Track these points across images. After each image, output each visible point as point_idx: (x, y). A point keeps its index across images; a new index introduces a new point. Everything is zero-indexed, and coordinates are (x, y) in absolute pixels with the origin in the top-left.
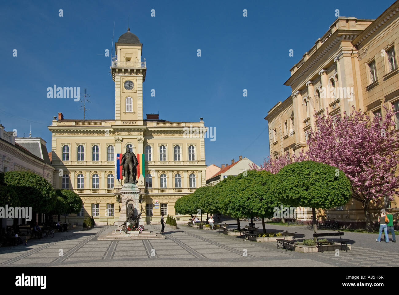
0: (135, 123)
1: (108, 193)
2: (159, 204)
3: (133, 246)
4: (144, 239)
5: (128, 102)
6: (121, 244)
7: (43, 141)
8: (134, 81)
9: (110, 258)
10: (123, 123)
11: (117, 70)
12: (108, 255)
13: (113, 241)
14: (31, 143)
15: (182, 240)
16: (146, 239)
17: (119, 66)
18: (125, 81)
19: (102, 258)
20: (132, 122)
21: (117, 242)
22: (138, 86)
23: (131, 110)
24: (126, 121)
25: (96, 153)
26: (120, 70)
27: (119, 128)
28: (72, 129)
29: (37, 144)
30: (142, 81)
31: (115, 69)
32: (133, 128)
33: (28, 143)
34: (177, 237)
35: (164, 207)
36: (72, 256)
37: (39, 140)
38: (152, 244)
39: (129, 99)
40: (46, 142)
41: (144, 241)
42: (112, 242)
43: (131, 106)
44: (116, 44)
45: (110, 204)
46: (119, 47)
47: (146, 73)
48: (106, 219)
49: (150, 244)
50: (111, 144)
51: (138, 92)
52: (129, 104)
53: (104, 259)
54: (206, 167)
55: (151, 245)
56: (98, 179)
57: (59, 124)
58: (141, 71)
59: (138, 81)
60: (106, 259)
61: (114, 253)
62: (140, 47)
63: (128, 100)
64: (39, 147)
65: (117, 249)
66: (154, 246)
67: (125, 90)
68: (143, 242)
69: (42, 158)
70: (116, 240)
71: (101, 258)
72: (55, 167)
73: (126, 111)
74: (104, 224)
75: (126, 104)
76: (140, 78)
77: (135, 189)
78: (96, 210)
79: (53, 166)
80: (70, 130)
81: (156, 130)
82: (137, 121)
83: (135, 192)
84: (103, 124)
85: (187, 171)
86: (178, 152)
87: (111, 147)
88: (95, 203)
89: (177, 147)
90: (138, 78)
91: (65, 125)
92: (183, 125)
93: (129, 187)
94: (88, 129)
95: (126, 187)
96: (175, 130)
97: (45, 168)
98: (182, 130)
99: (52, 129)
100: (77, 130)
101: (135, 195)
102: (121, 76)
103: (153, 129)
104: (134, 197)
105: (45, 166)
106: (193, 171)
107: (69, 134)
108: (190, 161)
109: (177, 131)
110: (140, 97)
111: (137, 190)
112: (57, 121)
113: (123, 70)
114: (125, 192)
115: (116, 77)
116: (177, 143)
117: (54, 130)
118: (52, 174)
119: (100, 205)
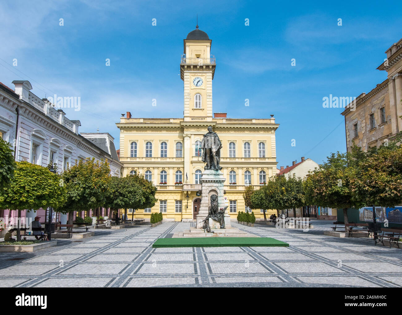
0: (204, 119)
1: (176, 190)
2: (229, 200)
5: (197, 99)
8: (203, 78)
10: (192, 119)
11: (186, 67)
14: (99, 139)
17: (188, 62)
18: (194, 77)
20: (201, 119)
22: (207, 83)
23: (200, 107)
24: (195, 118)
25: (164, 149)
26: (189, 67)
27: (188, 124)
28: (140, 125)
29: (105, 139)
30: (211, 77)
31: (184, 65)
32: (202, 124)
33: (96, 139)
37: (107, 135)
39: (198, 96)
40: (114, 139)
43: (200, 103)
44: (185, 41)
45: (178, 201)
46: (187, 44)
47: (215, 69)
48: (174, 216)
50: (179, 140)
51: (207, 89)
52: (198, 101)
54: (276, 164)
56: (165, 176)
57: (128, 121)
58: (211, 67)
59: (207, 77)
62: (209, 44)
64: (107, 143)
67: (194, 87)
69: (110, 153)
71: (194, 279)
72: (123, 163)
73: (195, 108)
74: (171, 221)
75: (195, 101)
76: (209, 75)
77: (218, 176)
78: (163, 206)
79: (120, 162)
80: (138, 127)
81: (225, 126)
82: (206, 117)
83: (220, 181)
84: (172, 121)
85: (257, 168)
86: (248, 149)
87: (179, 144)
88: (163, 199)
89: (247, 144)
90: (208, 74)
91: (133, 122)
92: (254, 121)
93: (212, 174)
94: (157, 126)
95: (208, 175)
96: (245, 126)
97: (112, 163)
98: (252, 126)
99: (120, 126)
100: (145, 127)
101: (219, 184)
102: (190, 73)
103: (222, 126)
104: (217, 187)
105: (112, 161)
106: (263, 168)
107: (137, 131)
108: (260, 158)
109: (247, 128)
110: (210, 94)
111: (221, 178)
112: (125, 119)
113: (192, 67)
114: (206, 181)
115: (185, 74)
116: (247, 139)
117: (122, 127)
118: (120, 170)
119: (168, 201)
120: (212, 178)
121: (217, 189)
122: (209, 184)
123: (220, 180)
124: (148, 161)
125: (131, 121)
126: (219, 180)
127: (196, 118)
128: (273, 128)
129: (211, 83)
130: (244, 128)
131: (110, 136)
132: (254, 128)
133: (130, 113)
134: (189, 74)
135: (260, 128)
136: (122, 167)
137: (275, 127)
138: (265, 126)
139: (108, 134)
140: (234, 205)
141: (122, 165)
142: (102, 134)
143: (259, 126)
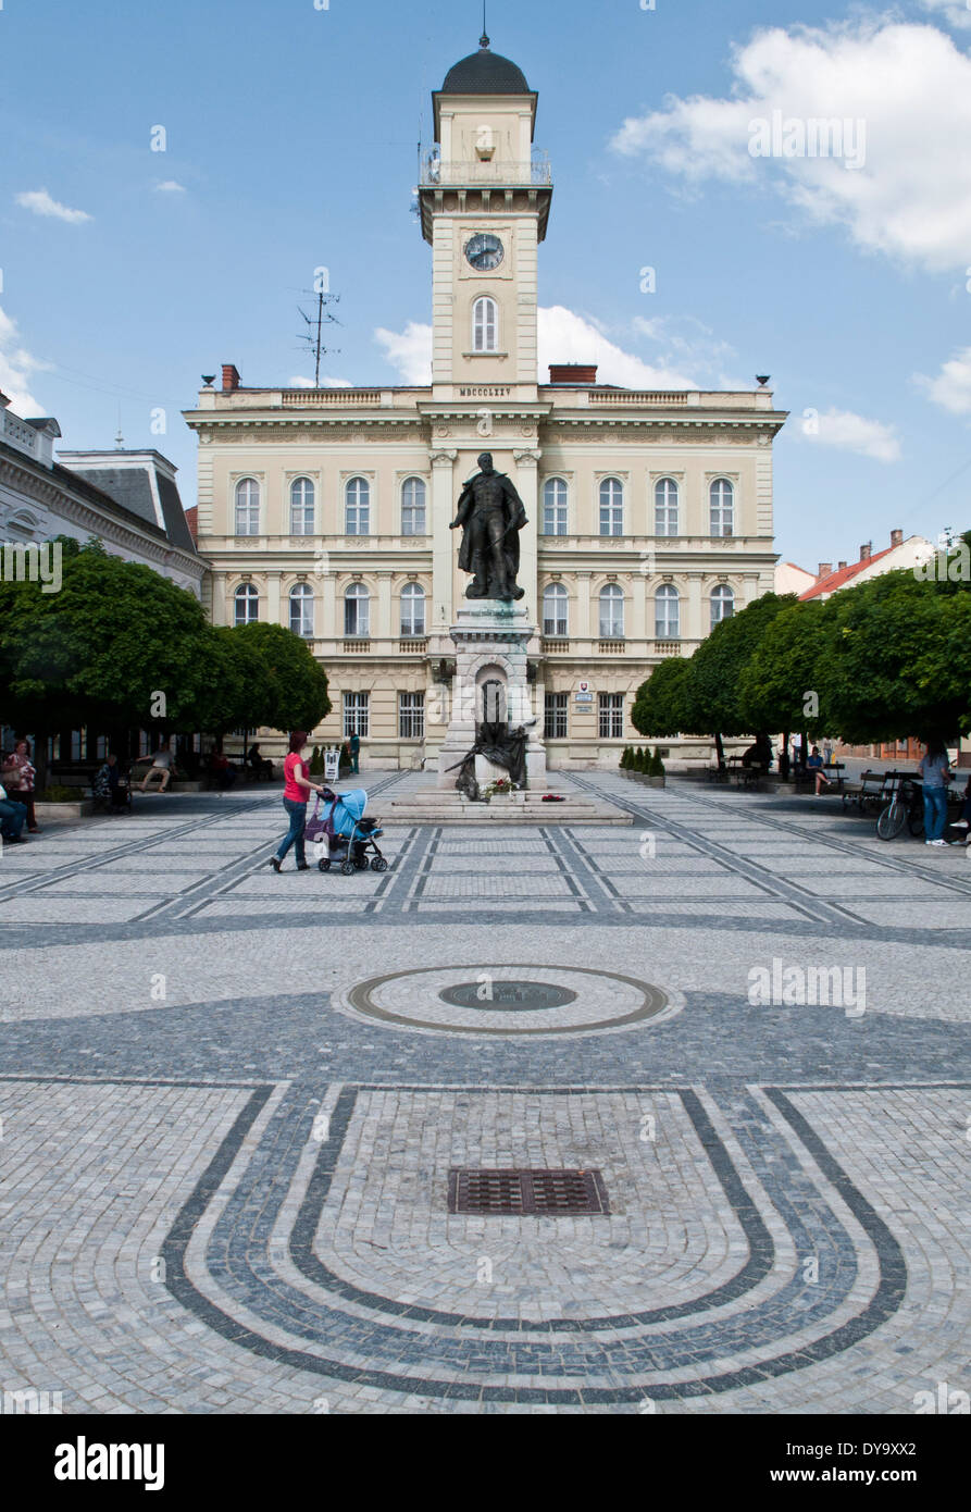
0: (505, 392)
1: (402, 654)
2: (595, 694)
3: (503, 854)
4: (548, 825)
5: (479, 316)
6: (451, 841)
7: (161, 464)
8: (503, 237)
9: (406, 907)
10: (463, 393)
11: (439, 196)
12: (394, 890)
13: (420, 830)
14: (122, 471)
15: (708, 830)
16: (556, 825)
17: (449, 177)
18: (468, 236)
19: (368, 907)
20: (497, 391)
21: (434, 835)
22: (519, 256)
23: (490, 347)
24: (471, 387)
25: (358, 505)
26: (451, 195)
27: (447, 412)
28: (270, 418)
29: (143, 473)
30: (534, 234)
31: (434, 190)
32: (499, 411)
33: (111, 473)
34: (681, 817)
35: (611, 709)
36: (239, 889)
37: (151, 458)
38: (585, 845)
39: (485, 305)
40: (175, 469)
41: (546, 830)
42: (414, 831)
43: (490, 330)
44: (437, 96)
45: (410, 694)
46: (445, 109)
47: (549, 205)
48: (395, 748)
49: (577, 844)
50: (414, 472)
51: (520, 277)
52: (485, 325)
53: (378, 909)
54: (774, 561)
55: (583, 851)
56: (364, 603)
57: (225, 403)
58: (533, 196)
59: (519, 234)
60: (384, 909)
61: (423, 880)
62: (527, 109)
63: (479, 308)
64: (149, 486)
65: (437, 866)
66: (598, 855)
67: (469, 271)
68: (545, 835)
69: (162, 524)
70: (433, 825)
71: (365, 904)
72: (209, 558)
73: (475, 351)
74: (385, 768)
75: (474, 325)
76: (526, 223)
77: (510, 621)
78: (356, 715)
79: (200, 555)
80: (264, 423)
81: (587, 419)
82: (515, 385)
83: (514, 635)
84: (386, 399)
85: (704, 576)
86: (670, 503)
87: (414, 484)
88: (356, 689)
89: (666, 484)
90: (521, 223)
91: (243, 405)
92: (693, 401)
93: (488, 614)
94: (332, 418)
95: (475, 615)
96: (661, 419)
97: (170, 560)
98: (686, 419)
99: (198, 420)
100: (289, 423)
101: (513, 647)
102: (455, 218)
103: (574, 418)
104: (506, 656)
105: (169, 553)
106: (726, 575)
107: (259, 438)
108: (714, 539)
109: (668, 424)
110: (529, 296)
111: (519, 625)
112: (216, 393)
113: (462, 196)
114: (470, 635)
115: (436, 223)
116: (667, 468)
117: (204, 424)
118: (197, 582)
119: (373, 696)
120: (489, 624)
121: (503, 662)
122: (479, 647)
123: (515, 631)
124: (302, 550)
125: (237, 400)
126: (510, 631)
127: (477, 388)
128: (766, 425)
129: (533, 255)
130: (655, 424)
131: (162, 459)
132: (693, 424)
133: (233, 367)
134: (449, 223)
135: (717, 424)
136: (209, 572)
137: (773, 421)
138: (735, 420)
139: (155, 454)
140: (616, 709)
141: (207, 566)
142: (134, 453)
143: (711, 420)
